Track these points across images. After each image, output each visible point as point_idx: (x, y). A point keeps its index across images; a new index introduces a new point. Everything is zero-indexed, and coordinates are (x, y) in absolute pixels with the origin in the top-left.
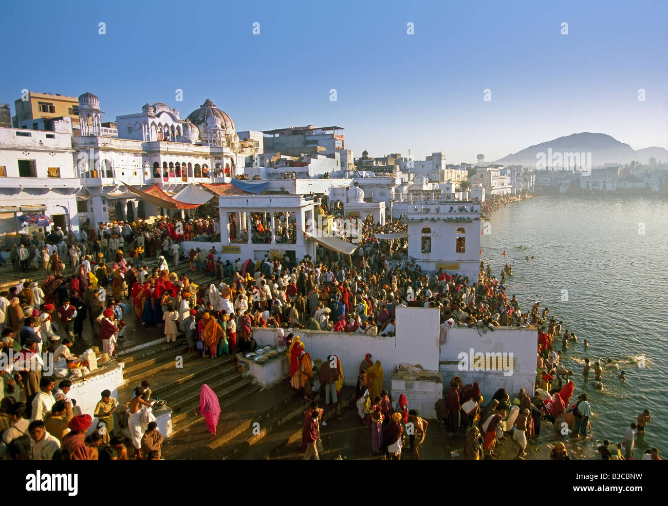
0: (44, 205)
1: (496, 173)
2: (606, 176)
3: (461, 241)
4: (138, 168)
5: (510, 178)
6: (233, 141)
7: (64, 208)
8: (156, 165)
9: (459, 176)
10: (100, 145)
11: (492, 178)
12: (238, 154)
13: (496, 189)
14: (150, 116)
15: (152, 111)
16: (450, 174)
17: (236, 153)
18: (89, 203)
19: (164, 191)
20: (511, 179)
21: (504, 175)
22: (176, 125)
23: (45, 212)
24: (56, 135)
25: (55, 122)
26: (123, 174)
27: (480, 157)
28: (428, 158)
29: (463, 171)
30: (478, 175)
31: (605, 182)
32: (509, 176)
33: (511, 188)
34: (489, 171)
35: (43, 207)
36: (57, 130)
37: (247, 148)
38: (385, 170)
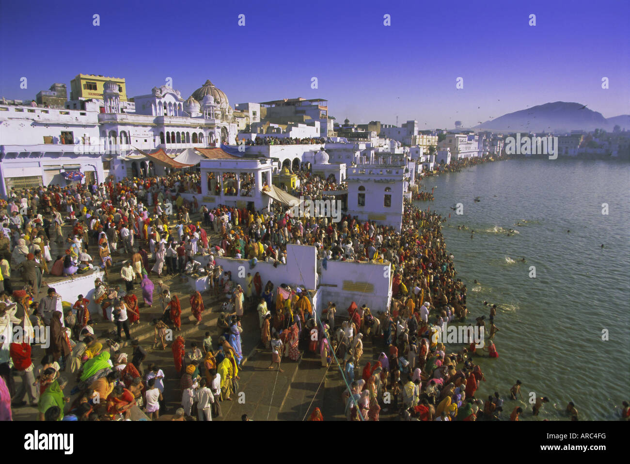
0: (79, 164)
1: (464, 139)
2: (568, 142)
3: (388, 198)
4: (148, 136)
5: (477, 143)
6: (227, 113)
7: (94, 166)
8: (162, 134)
9: (429, 141)
10: (118, 121)
11: (459, 143)
12: (231, 124)
13: (462, 153)
14: (157, 97)
15: (159, 93)
16: (421, 140)
17: (229, 123)
18: (111, 163)
19: (168, 154)
20: (479, 144)
21: (471, 141)
22: (177, 103)
23: (80, 169)
24: (87, 113)
25: (86, 103)
26: (137, 141)
27: (458, 123)
28: (404, 126)
29: (434, 137)
30: (447, 140)
31: (567, 148)
32: (476, 141)
33: (478, 152)
34: (457, 137)
35: (78, 166)
36: (87, 110)
37: (244, 118)
38: (361, 135)
